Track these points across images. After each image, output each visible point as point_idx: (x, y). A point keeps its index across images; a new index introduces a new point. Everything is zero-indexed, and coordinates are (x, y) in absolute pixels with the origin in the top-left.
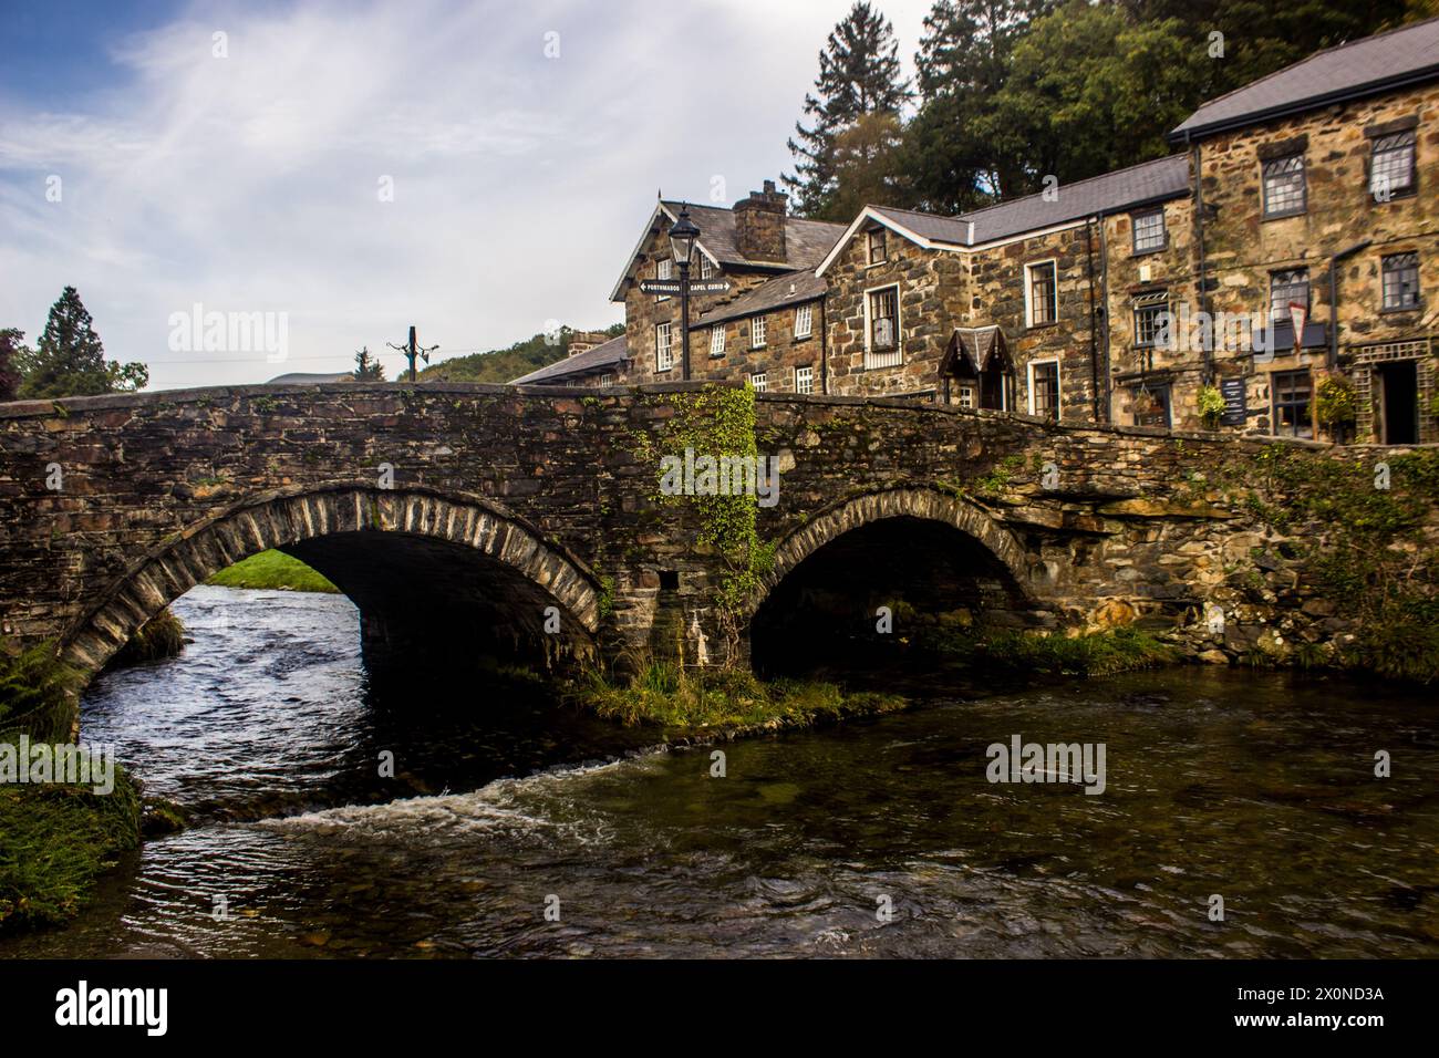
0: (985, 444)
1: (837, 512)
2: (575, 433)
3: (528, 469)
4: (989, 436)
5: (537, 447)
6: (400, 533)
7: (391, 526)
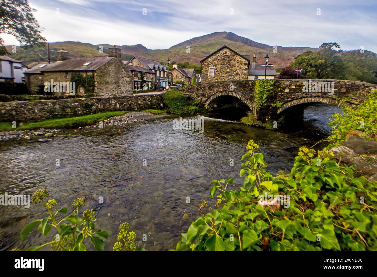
0: (347, 89)
1: (300, 100)
2: (251, 86)
3: (245, 90)
4: (348, 87)
5: (246, 87)
6: (231, 96)
7: (230, 95)
